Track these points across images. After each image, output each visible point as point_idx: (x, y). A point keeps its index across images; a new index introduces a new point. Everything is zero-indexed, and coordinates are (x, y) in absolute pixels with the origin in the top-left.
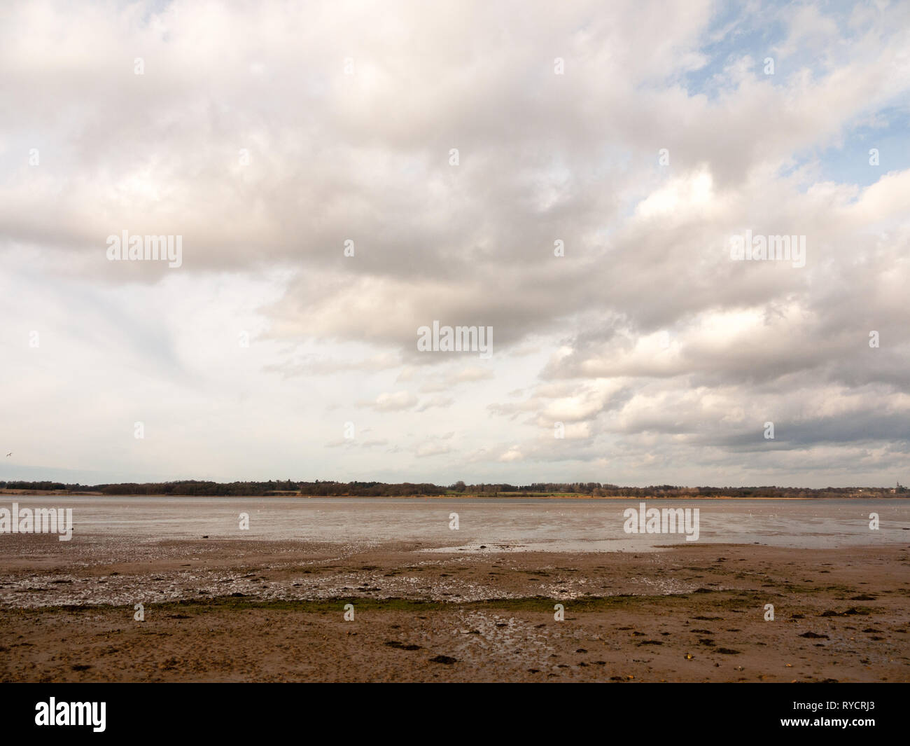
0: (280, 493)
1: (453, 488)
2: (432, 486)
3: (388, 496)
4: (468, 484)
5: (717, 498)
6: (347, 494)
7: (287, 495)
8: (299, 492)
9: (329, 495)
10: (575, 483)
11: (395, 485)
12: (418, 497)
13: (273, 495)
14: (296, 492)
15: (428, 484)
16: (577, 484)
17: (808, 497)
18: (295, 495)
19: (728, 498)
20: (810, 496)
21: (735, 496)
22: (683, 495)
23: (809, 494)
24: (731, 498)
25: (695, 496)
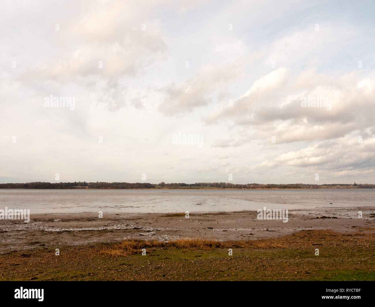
0: (79, 188)
1: (159, 185)
2: (149, 184)
3: (128, 189)
4: (166, 183)
5: (273, 189)
6: (109, 188)
7: (82, 188)
8: (87, 187)
9: (101, 188)
10: (214, 182)
11: (132, 184)
12: (142, 189)
13: (75, 188)
14: (86, 187)
15: (147, 183)
16: (215, 183)
17: (314, 188)
18: (85, 188)
19: (278, 189)
20: (315, 188)
21: (280, 188)
22: (258, 187)
23: (315, 187)
24: (279, 189)
25: (263, 188)
